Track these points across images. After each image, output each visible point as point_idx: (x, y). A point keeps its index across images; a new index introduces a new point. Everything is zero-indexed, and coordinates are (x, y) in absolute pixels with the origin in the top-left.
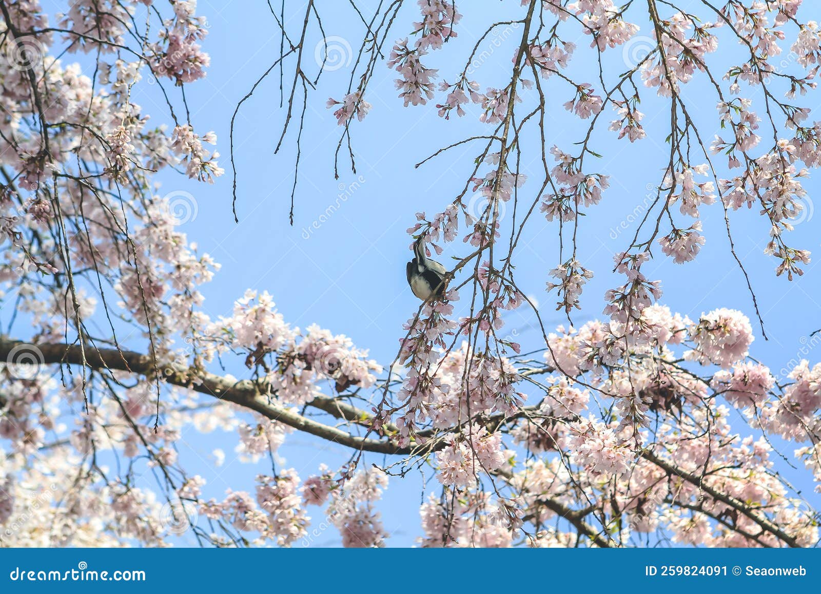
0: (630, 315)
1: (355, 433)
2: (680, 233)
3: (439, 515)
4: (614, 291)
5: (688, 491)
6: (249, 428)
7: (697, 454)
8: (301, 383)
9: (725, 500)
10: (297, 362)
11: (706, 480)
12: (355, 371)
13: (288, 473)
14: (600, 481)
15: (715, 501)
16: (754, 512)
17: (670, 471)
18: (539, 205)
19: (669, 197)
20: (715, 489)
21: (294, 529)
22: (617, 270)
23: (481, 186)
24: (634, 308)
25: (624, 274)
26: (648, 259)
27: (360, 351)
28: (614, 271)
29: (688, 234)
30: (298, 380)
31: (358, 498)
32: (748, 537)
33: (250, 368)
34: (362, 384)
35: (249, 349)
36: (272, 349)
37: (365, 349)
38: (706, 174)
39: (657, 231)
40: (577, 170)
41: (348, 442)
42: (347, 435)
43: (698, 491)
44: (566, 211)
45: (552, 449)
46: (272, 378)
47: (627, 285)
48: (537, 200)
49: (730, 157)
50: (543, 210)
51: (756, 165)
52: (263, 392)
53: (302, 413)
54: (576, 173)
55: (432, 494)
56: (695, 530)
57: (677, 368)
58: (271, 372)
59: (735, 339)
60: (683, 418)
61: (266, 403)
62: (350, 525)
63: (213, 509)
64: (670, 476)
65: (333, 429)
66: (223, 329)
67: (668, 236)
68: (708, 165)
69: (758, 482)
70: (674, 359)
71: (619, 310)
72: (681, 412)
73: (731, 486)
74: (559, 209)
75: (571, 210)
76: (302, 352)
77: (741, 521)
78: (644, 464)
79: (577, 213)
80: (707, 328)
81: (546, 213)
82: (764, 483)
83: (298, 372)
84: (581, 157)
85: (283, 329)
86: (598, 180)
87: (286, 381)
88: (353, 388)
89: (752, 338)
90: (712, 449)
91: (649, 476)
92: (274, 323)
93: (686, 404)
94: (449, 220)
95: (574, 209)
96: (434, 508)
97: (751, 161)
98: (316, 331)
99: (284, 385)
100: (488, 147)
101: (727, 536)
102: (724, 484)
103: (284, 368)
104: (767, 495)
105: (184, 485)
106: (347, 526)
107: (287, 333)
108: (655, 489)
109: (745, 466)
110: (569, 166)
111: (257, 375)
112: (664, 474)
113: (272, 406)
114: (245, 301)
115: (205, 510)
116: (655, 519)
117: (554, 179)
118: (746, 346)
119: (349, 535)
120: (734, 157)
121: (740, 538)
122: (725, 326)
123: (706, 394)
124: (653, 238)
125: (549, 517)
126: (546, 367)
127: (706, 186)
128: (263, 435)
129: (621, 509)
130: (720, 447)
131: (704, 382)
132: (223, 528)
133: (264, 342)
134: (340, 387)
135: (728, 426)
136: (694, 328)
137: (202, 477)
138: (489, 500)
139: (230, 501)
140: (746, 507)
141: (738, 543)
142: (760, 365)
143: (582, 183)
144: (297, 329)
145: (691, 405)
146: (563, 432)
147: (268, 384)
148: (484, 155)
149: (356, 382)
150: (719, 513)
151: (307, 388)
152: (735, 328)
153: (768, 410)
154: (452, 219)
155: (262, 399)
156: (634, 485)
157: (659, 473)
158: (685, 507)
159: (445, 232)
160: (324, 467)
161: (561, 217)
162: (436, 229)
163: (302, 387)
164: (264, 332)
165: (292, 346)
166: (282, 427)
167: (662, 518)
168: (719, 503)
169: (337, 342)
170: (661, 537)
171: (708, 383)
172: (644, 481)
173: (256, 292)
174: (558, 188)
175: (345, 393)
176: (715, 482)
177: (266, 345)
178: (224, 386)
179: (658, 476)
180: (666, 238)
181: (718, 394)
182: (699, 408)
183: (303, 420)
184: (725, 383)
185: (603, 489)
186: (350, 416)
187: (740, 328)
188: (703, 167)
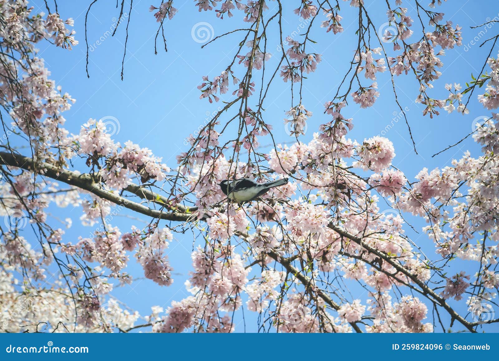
0: (334, 139)
1: (152, 208)
2: (364, 89)
3: (203, 259)
4: (325, 125)
5: (353, 246)
6: (89, 203)
7: (359, 224)
8: (120, 177)
9: (375, 252)
10: (118, 164)
11: (364, 241)
12: (153, 170)
13: (114, 230)
14: (301, 240)
15: (369, 253)
16: (392, 260)
17: (343, 235)
18: (279, 72)
19: (358, 68)
20: (369, 246)
21: (119, 263)
22: (327, 112)
23: (244, 61)
24: (337, 135)
25: (331, 115)
26: (345, 106)
27: (157, 158)
28: (325, 113)
29: (369, 90)
30: (118, 175)
31: (154, 247)
32: (388, 274)
33: (89, 166)
34: (157, 178)
35: (89, 155)
36: (103, 155)
37: (160, 158)
38: (380, 54)
39: (350, 88)
40: (302, 51)
41: (148, 213)
42: (148, 208)
43: (359, 247)
44: (295, 76)
45: (271, 220)
46: (102, 173)
47: (332, 121)
48: (278, 69)
49: (394, 44)
50: (282, 76)
51: (410, 48)
52: (97, 181)
53: (121, 195)
54: (301, 53)
55: (199, 246)
56: (357, 270)
57: (348, 172)
58: (102, 169)
59: (384, 155)
60: (351, 203)
61: (99, 188)
62: (149, 263)
63: (70, 248)
64: (342, 238)
65: (139, 205)
66: (73, 142)
67: (357, 92)
68: (381, 48)
69: (395, 242)
70: (347, 167)
71: (327, 137)
72: (350, 199)
73: (379, 244)
74: (291, 75)
75: (298, 75)
76: (121, 157)
77: (385, 265)
78: (327, 230)
79: (302, 77)
80: (367, 148)
81: (283, 77)
82: (398, 243)
83: (118, 170)
84: (304, 43)
85: (110, 144)
86: (314, 57)
87: (111, 175)
88: (152, 181)
89: (394, 155)
90: (368, 222)
91: (330, 238)
92: (105, 139)
93: (353, 194)
94: (223, 81)
95: (300, 75)
96: (200, 254)
97: (407, 46)
98: (130, 145)
99: (110, 177)
100: (247, 36)
101: (376, 274)
102: (375, 243)
103: (110, 167)
104: (400, 250)
105: (52, 234)
106: (147, 263)
107: (112, 146)
108: (333, 245)
109: (387, 233)
110: (297, 48)
111: (94, 171)
112: (339, 236)
113: (102, 190)
114: (87, 125)
115: (65, 249)
116: (333, 264)
117: (288, 56)
118: (390, 160)
119: (149, 269)
120: (397, 43)
121: (385, 277)
122: (379, 147)
123: (365, 188)
124: (348, 93)
125: (270, 261)
126: (269, 170)
127: (380, 61)
128: (97, 207)
129: (313, 257)
130: (373, 220)
131: (365, 181)
132: (75, 260)
133: (98, 150)
134: (144, 180)
135: (378, 208)
136: (360, 148)
137: (63, 230)
138: (233, 250)
139: (81, 244)
140: (388, 256)
141: (382, 279)
142: (398, 171)
143: (305, 59)
144: (119, 144)
145: (356, 194)
146: (279, 210)
147: (100, 176)
148: (244, 41)
149: (154, 177)
150: (372, 261)
151: (123, 179)
152: (385, 148)
153: (403, 198)
154: (225, 80)
155: (96, 185)
156: (321, 243)
157: (336, 235)
158: (351, 257)
159: (221, 88)
160: (134, 228)
161: (292, 79)
162: (215, 86)
163: (121, 179)
164: (99, 145)
165: (115, 154)
166: (108, 202)
167: (338, 263)
168: (371, 254)
169: (142, 152)
170: (337, 275)
171: (367, 181)
172: (327, 240)
173: (95, 120)
174: (290, 62)
175: (147, 183)
176: (370, 242)
177: (99, 152)
178: (73, 177)
179: (336, 237)
180: (356, 93)
181: (373, 188)
182: (361, 197)
183: (121, 199)
184: (377, 181)
185: (303, 245)
186: (150, 197)
187: (388, 148)
188: (378, 50)
